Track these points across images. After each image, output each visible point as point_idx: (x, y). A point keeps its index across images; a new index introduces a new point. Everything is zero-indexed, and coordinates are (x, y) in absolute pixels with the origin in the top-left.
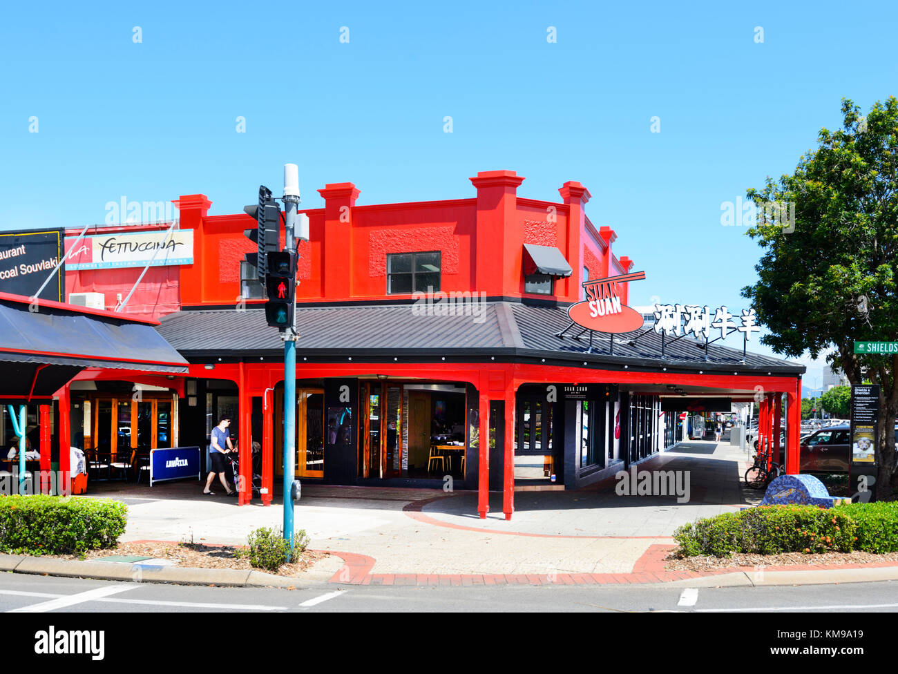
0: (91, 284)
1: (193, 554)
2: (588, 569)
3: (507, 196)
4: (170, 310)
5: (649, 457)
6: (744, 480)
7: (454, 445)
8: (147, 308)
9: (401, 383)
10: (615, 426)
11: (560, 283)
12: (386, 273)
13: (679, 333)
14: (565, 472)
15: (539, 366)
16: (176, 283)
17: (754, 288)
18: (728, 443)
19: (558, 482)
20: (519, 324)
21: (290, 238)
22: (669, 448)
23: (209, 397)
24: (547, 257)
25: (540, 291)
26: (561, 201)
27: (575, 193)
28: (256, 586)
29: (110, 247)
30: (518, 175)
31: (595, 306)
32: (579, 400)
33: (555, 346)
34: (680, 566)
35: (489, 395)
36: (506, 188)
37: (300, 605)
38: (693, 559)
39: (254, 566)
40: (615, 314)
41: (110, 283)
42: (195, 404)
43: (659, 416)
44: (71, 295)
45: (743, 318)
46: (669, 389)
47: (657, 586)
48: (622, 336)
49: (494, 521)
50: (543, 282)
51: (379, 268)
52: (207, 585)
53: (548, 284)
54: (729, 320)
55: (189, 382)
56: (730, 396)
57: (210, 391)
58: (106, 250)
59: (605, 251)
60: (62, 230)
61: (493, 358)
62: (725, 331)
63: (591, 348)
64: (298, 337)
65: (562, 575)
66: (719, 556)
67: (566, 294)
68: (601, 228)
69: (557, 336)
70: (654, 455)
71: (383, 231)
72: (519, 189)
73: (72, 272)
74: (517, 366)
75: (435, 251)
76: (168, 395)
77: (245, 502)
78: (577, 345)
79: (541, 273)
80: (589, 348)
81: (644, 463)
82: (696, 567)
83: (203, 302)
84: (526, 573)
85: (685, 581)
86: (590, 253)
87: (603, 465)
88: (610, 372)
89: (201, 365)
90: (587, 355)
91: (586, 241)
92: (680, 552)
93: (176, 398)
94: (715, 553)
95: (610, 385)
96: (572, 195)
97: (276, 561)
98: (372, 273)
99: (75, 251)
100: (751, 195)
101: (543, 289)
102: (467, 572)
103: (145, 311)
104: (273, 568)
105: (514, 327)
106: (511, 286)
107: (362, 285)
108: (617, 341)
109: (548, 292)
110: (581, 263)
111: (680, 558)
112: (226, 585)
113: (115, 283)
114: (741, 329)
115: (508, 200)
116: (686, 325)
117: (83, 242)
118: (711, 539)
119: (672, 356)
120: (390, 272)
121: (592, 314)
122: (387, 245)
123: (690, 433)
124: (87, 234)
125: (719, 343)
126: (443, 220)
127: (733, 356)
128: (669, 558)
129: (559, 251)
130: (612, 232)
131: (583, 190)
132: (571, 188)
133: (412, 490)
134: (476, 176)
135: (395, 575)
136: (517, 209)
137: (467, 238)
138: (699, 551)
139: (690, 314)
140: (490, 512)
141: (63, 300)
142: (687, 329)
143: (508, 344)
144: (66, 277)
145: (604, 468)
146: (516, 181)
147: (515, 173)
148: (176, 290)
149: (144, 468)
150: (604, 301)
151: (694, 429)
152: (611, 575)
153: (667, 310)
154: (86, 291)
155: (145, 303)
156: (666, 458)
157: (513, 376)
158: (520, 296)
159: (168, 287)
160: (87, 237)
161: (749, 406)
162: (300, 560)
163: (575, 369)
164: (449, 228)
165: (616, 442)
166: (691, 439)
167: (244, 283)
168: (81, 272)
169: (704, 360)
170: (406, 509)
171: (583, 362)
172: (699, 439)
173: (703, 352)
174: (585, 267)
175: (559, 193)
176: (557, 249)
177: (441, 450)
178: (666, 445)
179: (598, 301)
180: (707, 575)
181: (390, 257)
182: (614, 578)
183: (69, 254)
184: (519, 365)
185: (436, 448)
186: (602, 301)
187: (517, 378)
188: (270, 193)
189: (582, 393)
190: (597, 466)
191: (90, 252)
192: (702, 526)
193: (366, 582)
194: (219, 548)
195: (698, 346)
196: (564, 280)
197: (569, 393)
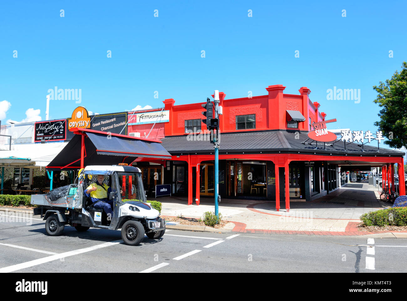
0: (136, 129)
1: (183, 220)
2: (328, 230)
3: (279, 94)
4: (161, 138)
5: (336, 189)
6: (380, 199)
7: (260, 184)
8: (154, 137)
9: (241, 161)
10: (323, 177)
11: (301, 124)
12: (235, 122)
13: (351, 141)
14: (306, 195)
15: (297, 155)
16: (163, 128)
17: (380, 122)
18: (368, 184)
19: (303, 198)
20: (287, 139)
21: (216, 114)
22: (343, 185)
23: (174, 167)
24: (295, 114)
25: (293, 127)
26: (300, 94)
27: (305, 91)
28: (208, 232)
29: (142, 117)
30: (283, 86)
31: (318, 132)
32: (310, 167)
33: (303, 147)
34: (364, 230)
35: (279, 166)
36: (279, 91)
37: (226, 238)
38: (369, 227)
39: (206, 225)
40: (325, 135)
41: (142, 129)
42: (169, 169)
43: (338, 173)
44: (130, 133)
45: (377, 135)
46: (346, 162)
47: (357, 237)
48: (328, 143)
49: (282, 212)
50: (294, 123)
51: (233, 121)
52: (191, 231)
53: (296, 124)
54: (371, 136)
55: (167, 162)
56: (370, 165)
57: (174, 165)
58: (141, 118)
59: (316, 111)
60: (127, 112)
61: (280, 152)
62: (370, 140)
63: (317, 148)
64: (219, 147)
65: (318, 231)
66: (380, 226)
67: (303, 128)
68: (314, 102)
69: (302, 143)
70: (337, 188)
71: (234, 108)
72: (284, 91)
73: (130, 126)
74: (289, 155)
75: (253, 114)
76: (161, 166)
77: (190, 204)
78: (311, 146)
79: (294, 121)
80: (316, 148)
81: (334, 191)
82: (371, 230)
83: (172, 134)
84: (303, 231)
85: (367, 235)
86: (311, 112)
87: (319, 192)
88: (325, 156)
89: (175, 156)
90: (315, 150)
91: (310, 109)
92: (364, 224)
93: (163, 167)
94: (378, 225)
95: (324, 161)
96: (304, 92)
97: (213, 223)
98: (231, 123)
99: (131, 119)
100: (375, 88)
101: (294, 126)
102: (281, 230)
103: (153, 138)
104: (213, 226)
105: (286, 140)
106: (282, 125)
107: (227, 127)
108: (326, 144)
109: (296, 127)
110: (308, 116)
111: (364, 227)
112: (197, 231)
113: (143, 129)
114: (377, 139)
115: (280, 95)
116: (354, 138)
117: (134, 116)
118: (376, 220)
119: (349, 150)
120: (237, 122)
121: (316, 135)
122: (236, 113)
123: (351, 180)
124: (135, 113)
125: (368, 144)
126: (256, 103)
127: (374, 149)
128: (359, 227)
129: (300, 112)
130: (318, 104)
131: (308, 90)
132: (303, 89)
133: (247, 201)
134: (268, 87)
135: (255, 230)
136: (283, 98)
137: (265, 109)
138: (371, 224)
139: (355, 134)
140: (280, 209)
141: (127, 135)
142: (354, 139)
143: (285, 147)
144: (128, 128)
145: (320, 193)
146: (282, 88)
147: (282, 85)
148: (163, 131)
149: (153, 192)
150: (321, 130)
151: (352, 178)
152: (337, 232)
153: (346, 133)
154: (134, 132)
155: (153, 135)
156: (342, 189)
157: (287, 158)
158: (285, 129)
159: (161, 130)
160: (135, 114)
161: (377, 169)
162: (221, 223)
163: (311, 155)
164: (258, 106)
165: (323, 183)
166: (351, 182)
167: (186, 127)
168: (133, 126)
169: (362, 151)
170: (247, 207)
171: (314, 153)
172: (355, 182)
173: (361, 148)
174: (310, 117)
175: (299, 91)
176: (299, 111)
177: (256, 186)
178: (342, 185)
179: (318, 130)
180: (376, 233)
181: (237, 117)
182: (338, 233)
183: (129, 121)
184: (290, 154)
185: (254, 185)
186: (320, 130)
187: (289, 159)
188: (209, 100)
189: (312, 164)
190: (317, 192)
191: (136, 119)
192: (372, 215)
193: (245, 232)
194: (190, 219)
195: (359, 145)
196: (302, 122)
197: (307, 164)
